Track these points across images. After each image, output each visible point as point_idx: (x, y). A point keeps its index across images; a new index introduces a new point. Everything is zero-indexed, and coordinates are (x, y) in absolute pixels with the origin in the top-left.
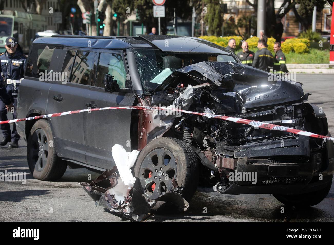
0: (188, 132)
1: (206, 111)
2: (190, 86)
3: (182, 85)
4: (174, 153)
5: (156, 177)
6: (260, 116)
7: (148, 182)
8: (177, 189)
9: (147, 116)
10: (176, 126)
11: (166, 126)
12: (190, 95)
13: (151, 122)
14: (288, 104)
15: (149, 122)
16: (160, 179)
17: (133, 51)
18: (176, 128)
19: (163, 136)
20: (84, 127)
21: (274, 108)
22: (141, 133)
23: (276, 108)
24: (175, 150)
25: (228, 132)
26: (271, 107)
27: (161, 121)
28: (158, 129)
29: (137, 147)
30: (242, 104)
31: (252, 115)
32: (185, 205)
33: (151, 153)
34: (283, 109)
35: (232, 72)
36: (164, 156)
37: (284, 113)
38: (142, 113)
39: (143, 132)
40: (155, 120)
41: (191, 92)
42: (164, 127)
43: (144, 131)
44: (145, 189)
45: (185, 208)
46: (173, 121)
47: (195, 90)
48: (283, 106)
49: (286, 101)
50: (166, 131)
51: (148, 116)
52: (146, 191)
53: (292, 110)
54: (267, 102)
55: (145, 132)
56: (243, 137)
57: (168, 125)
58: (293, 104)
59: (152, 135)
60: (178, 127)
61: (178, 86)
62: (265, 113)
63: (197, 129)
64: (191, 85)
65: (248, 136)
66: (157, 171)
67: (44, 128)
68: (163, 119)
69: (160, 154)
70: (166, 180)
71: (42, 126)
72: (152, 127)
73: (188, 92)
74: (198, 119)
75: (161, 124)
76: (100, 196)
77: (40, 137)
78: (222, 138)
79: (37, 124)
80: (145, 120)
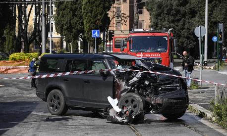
0: (137, 91)
4: (137, 99)
5: (128, 109)
7: (125, 110)
8: (142, 112)
13: (122, 87)
16: (130, 109)
18: (132, 89)
19: (127, 93)
24: (137, 97)
26: (169, 80)
28: (125, 90)
30: (157, 79)
31: (162, 83)
33: (125, 99)
35: (153, 66)
37: (174, 82)
39: (117, 91)
40: (125, 86)
42: (128, 89)
44: (124, 113)
47: (142, 74)
55: (119, 91)
59: (122, 92)
63: (141, 89)
64: (140, 72)
65: (160, 91)
66: (128, 106)
67: (58, 93)
68: (128, 86)
69: (130, 99)
70: (133, 109)
71: (56, 92)
72: (122, 89)
73: (139, 74)
74: (142, 85)
75: (127, 88)
76: (107, 117)
77: (55, 97)
78: (151, 93)
79: (53, 91)
80: (119, 86)
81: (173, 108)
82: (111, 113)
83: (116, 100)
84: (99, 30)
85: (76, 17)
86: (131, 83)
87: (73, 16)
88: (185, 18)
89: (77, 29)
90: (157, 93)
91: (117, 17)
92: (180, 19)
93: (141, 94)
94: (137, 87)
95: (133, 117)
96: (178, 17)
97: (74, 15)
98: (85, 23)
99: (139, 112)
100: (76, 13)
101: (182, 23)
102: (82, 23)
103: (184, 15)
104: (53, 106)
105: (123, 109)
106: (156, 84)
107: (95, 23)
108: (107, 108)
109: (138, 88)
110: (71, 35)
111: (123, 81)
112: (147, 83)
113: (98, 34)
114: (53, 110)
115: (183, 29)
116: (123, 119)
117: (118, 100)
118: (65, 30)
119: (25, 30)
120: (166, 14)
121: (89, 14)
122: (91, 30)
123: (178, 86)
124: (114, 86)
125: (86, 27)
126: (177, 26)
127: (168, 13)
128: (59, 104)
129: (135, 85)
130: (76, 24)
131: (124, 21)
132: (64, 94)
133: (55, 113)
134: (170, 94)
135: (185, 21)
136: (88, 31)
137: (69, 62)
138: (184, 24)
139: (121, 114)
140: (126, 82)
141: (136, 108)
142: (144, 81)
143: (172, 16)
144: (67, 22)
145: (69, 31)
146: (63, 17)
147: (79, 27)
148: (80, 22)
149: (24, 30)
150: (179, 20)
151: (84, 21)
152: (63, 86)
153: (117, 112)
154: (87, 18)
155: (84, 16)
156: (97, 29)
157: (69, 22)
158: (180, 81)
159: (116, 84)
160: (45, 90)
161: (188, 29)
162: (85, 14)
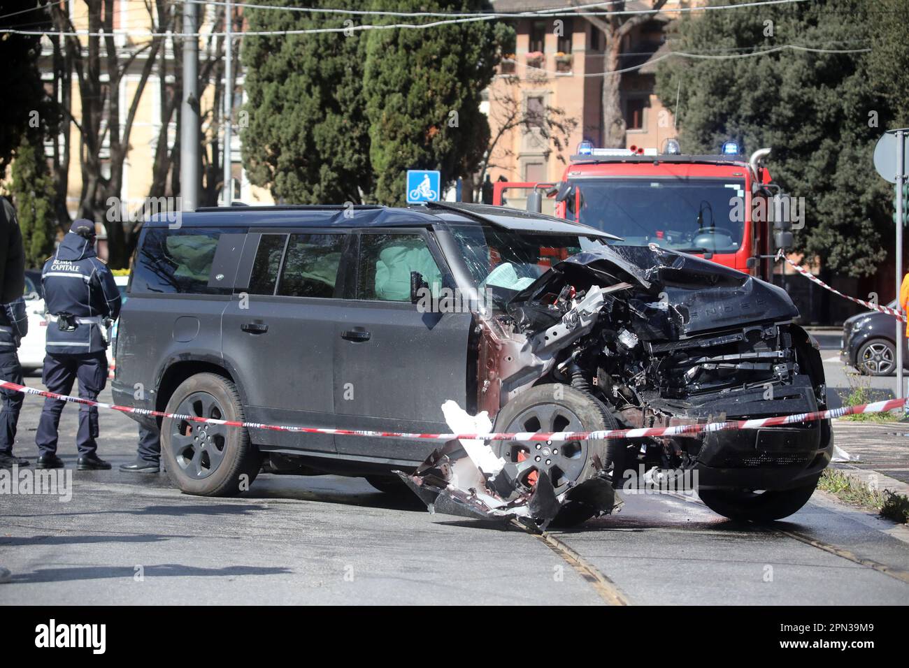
0: (583, 377)
1: (623, 336)
2: (595, 289)
3: (573, 289)
4: (579, 411)
5: (538, 459)
6: (717, 346)
7: (522, 467)
8: (603, 473)
9: (500, 347)
10: (560, 366)
11: (542, 366)
12: (599, 304)
13: (509, 359)
14: (768, 323)
15: (507, 359)
16: (548, 462)
17: (446, 229)
18: (560, 370)
19: (535, 385)
20: (334, 380)
21: (741, 331)
22: (485, 382)
23: (745, 330)
24: (581, 406)
25: (661, 375)
26: (737, 329)
27: (533, 355)
28: (527, 370)
29: (474, 408)
30: (680, 324)
31: (703, 344)
32: (616, 504)
33: (523, 414)
34: (758, 332)
35: (658, 265)
36: (554, 418)
37: (760, 339)
38: (487, 342)
39: (489, 379)
40: (524, 353)
41: (601, 298)
42: (539, 367)
43: (492, 377)
44: (517, 481)
45: (614, 510)
46: (555, 355)
47: (606, 296)
48: (759, 327)
49: (764, 317)
50: (543, 374)
51: (503, 348)
52: (519, 486)
53: (775, 334)
54: (729, 319)
55: (495, 379)
56: (683, 385)
57: (546, 363)
58: (776, 324)
59: (510, 384)
60: (563, 367)
61: (563, 291)
62: (724, 340)
63: (602, 370)
64: (597, 287)
65: (690, 383)
66: (539, 447)
67: (215, 389)
68: (539, 352)
69: (546, 416)
70: (563, 462)
71: (208, 386)
72: (513, 369)
73: (593, 300)
74: (607, 351)
75: (534, 361)
76: (436, 494)
77: (198, 408)
78: (648, 387)
79: (191, 382)
80: (496, 354)
81: (754, 462)
82: (458, 479)
83: (483, 416)
84: (438, 173)
85: (337, 111)
86: (552, 339)
87: (322, 107)
88: (836, 138)
89: (339, 169)
90: (674, 391)
91: (526, 122)
92: (815, 145)
93: (599, 394)
94: (580, 361)
95: (561, 498)
96: (806, 134)
97: (329, 103)
98: (375, 140)
99: (588, 474)
100: (337, 96)
101: (823, 164)
102: (365, 139)
103: (832, 128)
104: (188, 453)
105: (515, 458)
106: (670, 348)
107: (420, 138)
108: (437, 456)
109: (589, 364)
110: (311, 192)
111: (516, 331)
112: (628, 340)
113: (433, 187)
114: (192, 473)
115: (827, 188)
116: (512, 505)
117: (494, 416)
118: (286, 171)
119: (114, 184)
120: (751, 120)
121: (395, 99)
122: (402, 168)
123: (779, 361)
124: (473, 356)
125: (380, 159)
126: (799, 175)
127: (760, 117)
128: (219, 441)
129: (571, 348)
130: (335, 142)
131: (557, 143)
132: (241, 395)
133: (199, 485)
134: (736, 395)
135: (834, 154)
136: (389, 178)
137: (269, 243)
138: (831, 168)
139: (501, 486)
140: (530, 337)
141: (578, 456)
142: (616, 328)
143: (775, 127)
144: (295, 138)
145: (302, 177)
146: (279, 109)
147: (348, 159)
148: (356, 134)
149: (106, 183)
150: (805, 151)
151: (374, 131)
152: (237, 354)
153: (487, 476)
154: (384, 114)
155: (370, 110)
156: (430, 166)
157: (302, 134)
158: (788, 337)
159: (483, 346)
160: (155, 379)
161: (849, 188)
162: (376, 98)
